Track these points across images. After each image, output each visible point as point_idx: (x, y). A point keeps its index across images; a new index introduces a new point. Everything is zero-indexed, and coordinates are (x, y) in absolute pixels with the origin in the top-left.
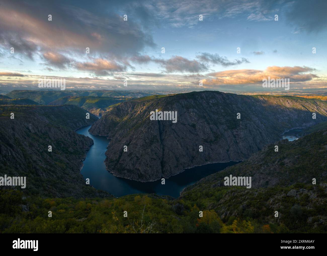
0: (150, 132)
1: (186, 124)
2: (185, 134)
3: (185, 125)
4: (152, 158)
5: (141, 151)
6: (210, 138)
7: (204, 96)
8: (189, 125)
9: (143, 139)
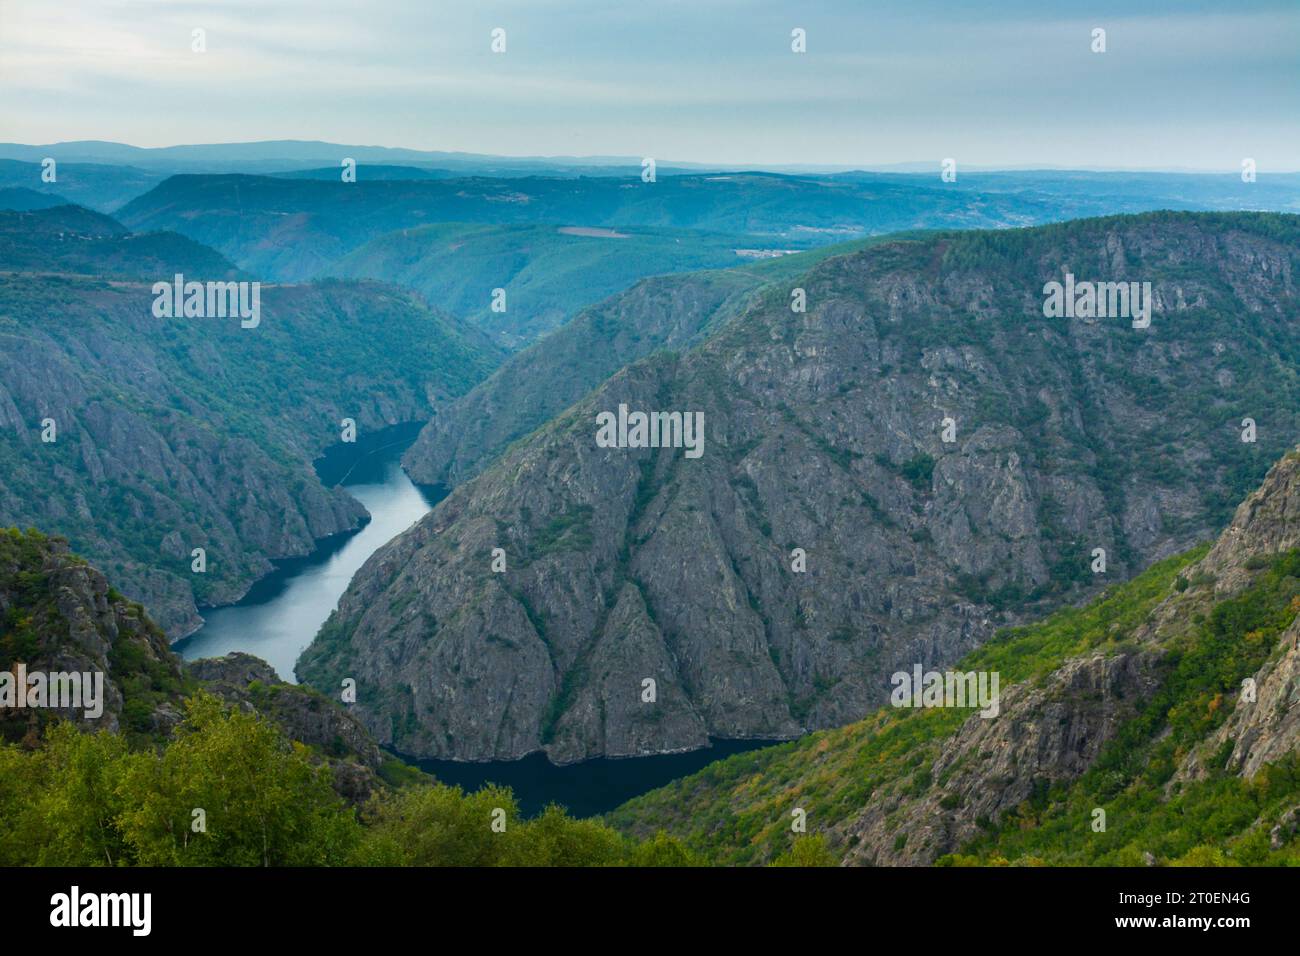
0: (556, 479)
1: (859, 456)
2: (823, 520)
3: (845, 458)
4: (491, 639)
5: (457, 589)
6: (1008, 571)
7: (1110, 256)
8: (883, 461)
9: (497, 516)
